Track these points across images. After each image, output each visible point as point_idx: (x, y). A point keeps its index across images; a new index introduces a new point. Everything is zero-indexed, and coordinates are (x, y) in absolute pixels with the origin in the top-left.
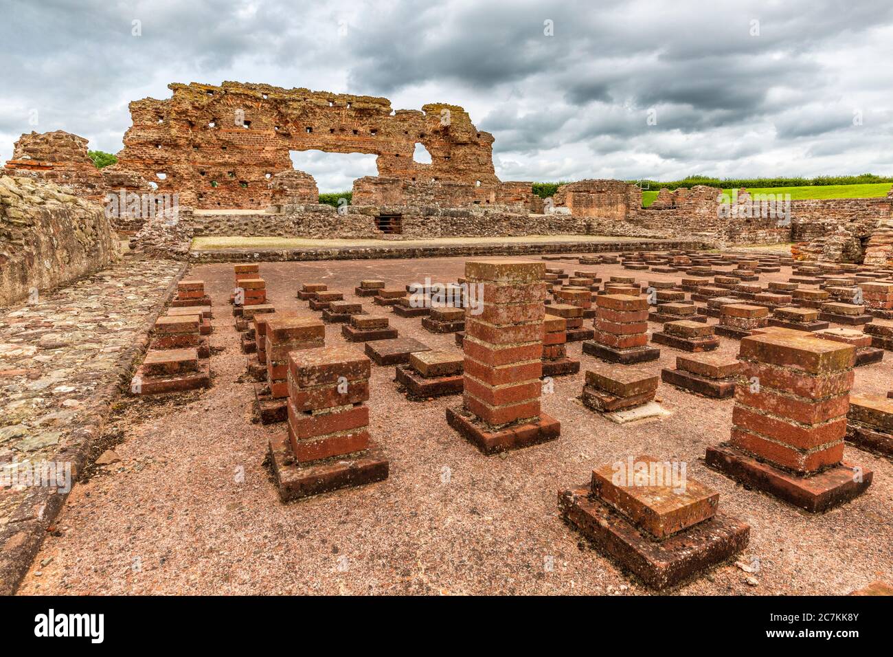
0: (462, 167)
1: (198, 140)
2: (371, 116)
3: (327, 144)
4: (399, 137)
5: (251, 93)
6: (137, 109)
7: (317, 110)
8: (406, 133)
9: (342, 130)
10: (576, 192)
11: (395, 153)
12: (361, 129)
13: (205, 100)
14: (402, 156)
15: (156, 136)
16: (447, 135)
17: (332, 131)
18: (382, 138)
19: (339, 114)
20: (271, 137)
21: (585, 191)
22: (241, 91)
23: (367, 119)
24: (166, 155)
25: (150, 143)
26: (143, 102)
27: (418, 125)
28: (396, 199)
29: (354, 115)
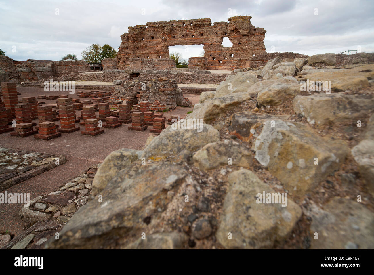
0: (244, 48)
1: (138, 46)
2: (200, 27)
3: (181, 42)
4: (213, 36)
5: (154, 26)
6: (123, 37)
7: (178, 28)
8: (217, 33)
9: (187, 35)
10: (253, 60)
11: (211, 43)
12: (195, 34)
13: (137, 31)
14: (214, 45)
15: (126, 46)
16: (238, 32)
17: (183, 36)
18: (205, 37)
19: (186, 29)
20: (160, 42)
21: (260, 60)
22: (151, 25)
23: (198, 29)
24: (129, 52)
25: (125, 48)
26: (124, 35)
27: (223, 28)
28: (139, 67)
29: (193, 28)
